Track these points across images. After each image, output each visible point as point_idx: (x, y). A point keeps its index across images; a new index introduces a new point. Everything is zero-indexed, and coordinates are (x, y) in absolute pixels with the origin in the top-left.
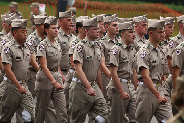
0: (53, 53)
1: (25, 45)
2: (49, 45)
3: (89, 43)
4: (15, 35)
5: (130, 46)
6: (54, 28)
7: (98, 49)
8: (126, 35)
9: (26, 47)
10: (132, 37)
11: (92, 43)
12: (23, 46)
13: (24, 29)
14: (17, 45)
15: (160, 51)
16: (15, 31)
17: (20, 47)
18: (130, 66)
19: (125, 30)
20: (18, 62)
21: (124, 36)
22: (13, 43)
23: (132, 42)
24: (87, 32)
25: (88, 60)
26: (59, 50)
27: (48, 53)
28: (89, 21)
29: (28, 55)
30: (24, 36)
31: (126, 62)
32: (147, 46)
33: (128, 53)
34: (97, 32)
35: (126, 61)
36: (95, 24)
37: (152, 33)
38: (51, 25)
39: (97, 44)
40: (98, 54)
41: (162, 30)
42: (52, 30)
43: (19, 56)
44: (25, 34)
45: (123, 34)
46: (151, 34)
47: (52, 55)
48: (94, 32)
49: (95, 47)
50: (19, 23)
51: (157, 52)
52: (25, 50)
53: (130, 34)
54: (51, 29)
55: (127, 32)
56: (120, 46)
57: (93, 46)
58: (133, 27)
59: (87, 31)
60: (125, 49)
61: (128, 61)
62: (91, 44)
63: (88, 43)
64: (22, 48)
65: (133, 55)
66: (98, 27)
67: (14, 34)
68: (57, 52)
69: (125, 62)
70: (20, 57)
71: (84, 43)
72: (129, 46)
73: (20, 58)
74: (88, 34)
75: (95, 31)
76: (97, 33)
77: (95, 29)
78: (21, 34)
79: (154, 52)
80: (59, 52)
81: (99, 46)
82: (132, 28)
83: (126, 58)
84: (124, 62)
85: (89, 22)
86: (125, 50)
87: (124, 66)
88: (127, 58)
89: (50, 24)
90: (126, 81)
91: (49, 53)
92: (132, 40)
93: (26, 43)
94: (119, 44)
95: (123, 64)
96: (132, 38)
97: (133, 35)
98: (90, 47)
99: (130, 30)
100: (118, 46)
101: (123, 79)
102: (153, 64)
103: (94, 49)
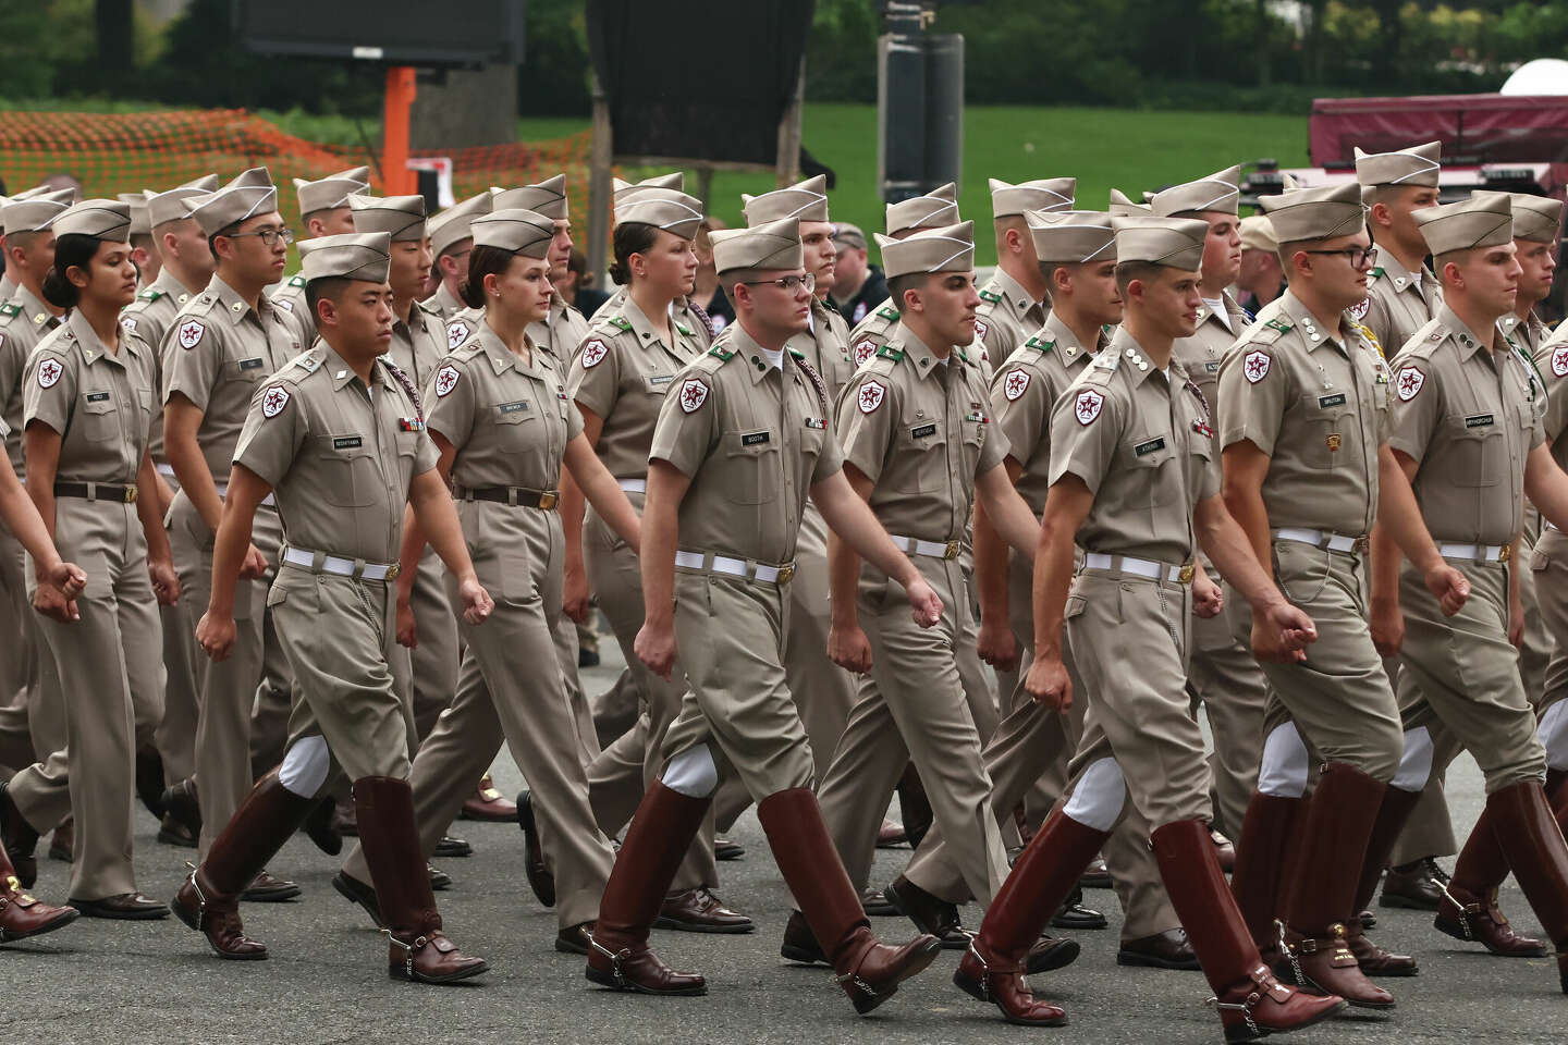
0: (523, 406)
1: (384, 374)
2: (500, 364)
3: (755, 360)
4: (329, 321)
5: (952, 361)
6: (534, 276)
7: (802, 388)
8: (930, 298)
9: (389, 385)
10: (965, 311)
11: (769, 356)
12: (374, 377)
13: (374, 287)
14: (342, 374)
15: (1185, 387)
16: (329, 302)
17: (355, 385)
18: (953, 470)
19: (926, 273)
20: (347, 463)
21: (918, 307)
22: (318, 364)
23: (965, 335)
24: (746, 298)
25: (750, 450)
26: (557, 392)
27: (498, 410)
28: (751, 240)
29: (404, 426)
30: (378, 325)
31: (934, 448)
32: (1116, 360)
33: (943, 399)
34: (799, 300)
35: (930, 442)
36: (785, 254)
37: (1144, 292)
38: (518, 260)
39: (794, 365)
40: (805, 417)
41: (1194, 271)
42: (527, 284)
43: (350, 433)
44: (381, 311)
45: (915, 300)
46: (1138, 298)
47: (521, 416)
48: (782, 301)
49: (787, 381)
50: (344, 252)
51: (1168, 392)
52: (383, 397)
53: (951, 294)
54: (515, 280)
55: (935, 287)
56: (897, 363)
57: (774, 377)
58: (966, 257)
59: (744, 294)
60: (925, 380)
61: (941, 446)
62: (762, 367)
63: (749, 358)
64: (369, 390)
65: (967, 407)
66: (803, 271)
67: (322, 315)
68: (547, 400)
69: (929, 448)
70: (359, 439)
71: (727, 358)
72: (945, 362)
73: (359, 441)
74: (748, 313)
75: (789, 293)
76: (797, 306)
77: (786, 283)
78: (361, 310)
79: (1154, 391)
80: (554, 402)
81: (806, 372)
82: (959, 265)
83: (933, 426)
84: (920, 452)
85: (754, 248)
86: (929, 383)
87: (921, 471)
88: (939, 428)
89: (514, 253)
90: (939, 549)
91: (503, 407)
92: (962, 325)
93: (389, 367)
94: (893, 351)
95: (916, 460)
96: (965, 319)
97: (966, 300)
98: (756, 380)
99: (950, 275)
100: (886, 367)
101: (921, 543)
102: (1146, 459)
103: (778, 395)
